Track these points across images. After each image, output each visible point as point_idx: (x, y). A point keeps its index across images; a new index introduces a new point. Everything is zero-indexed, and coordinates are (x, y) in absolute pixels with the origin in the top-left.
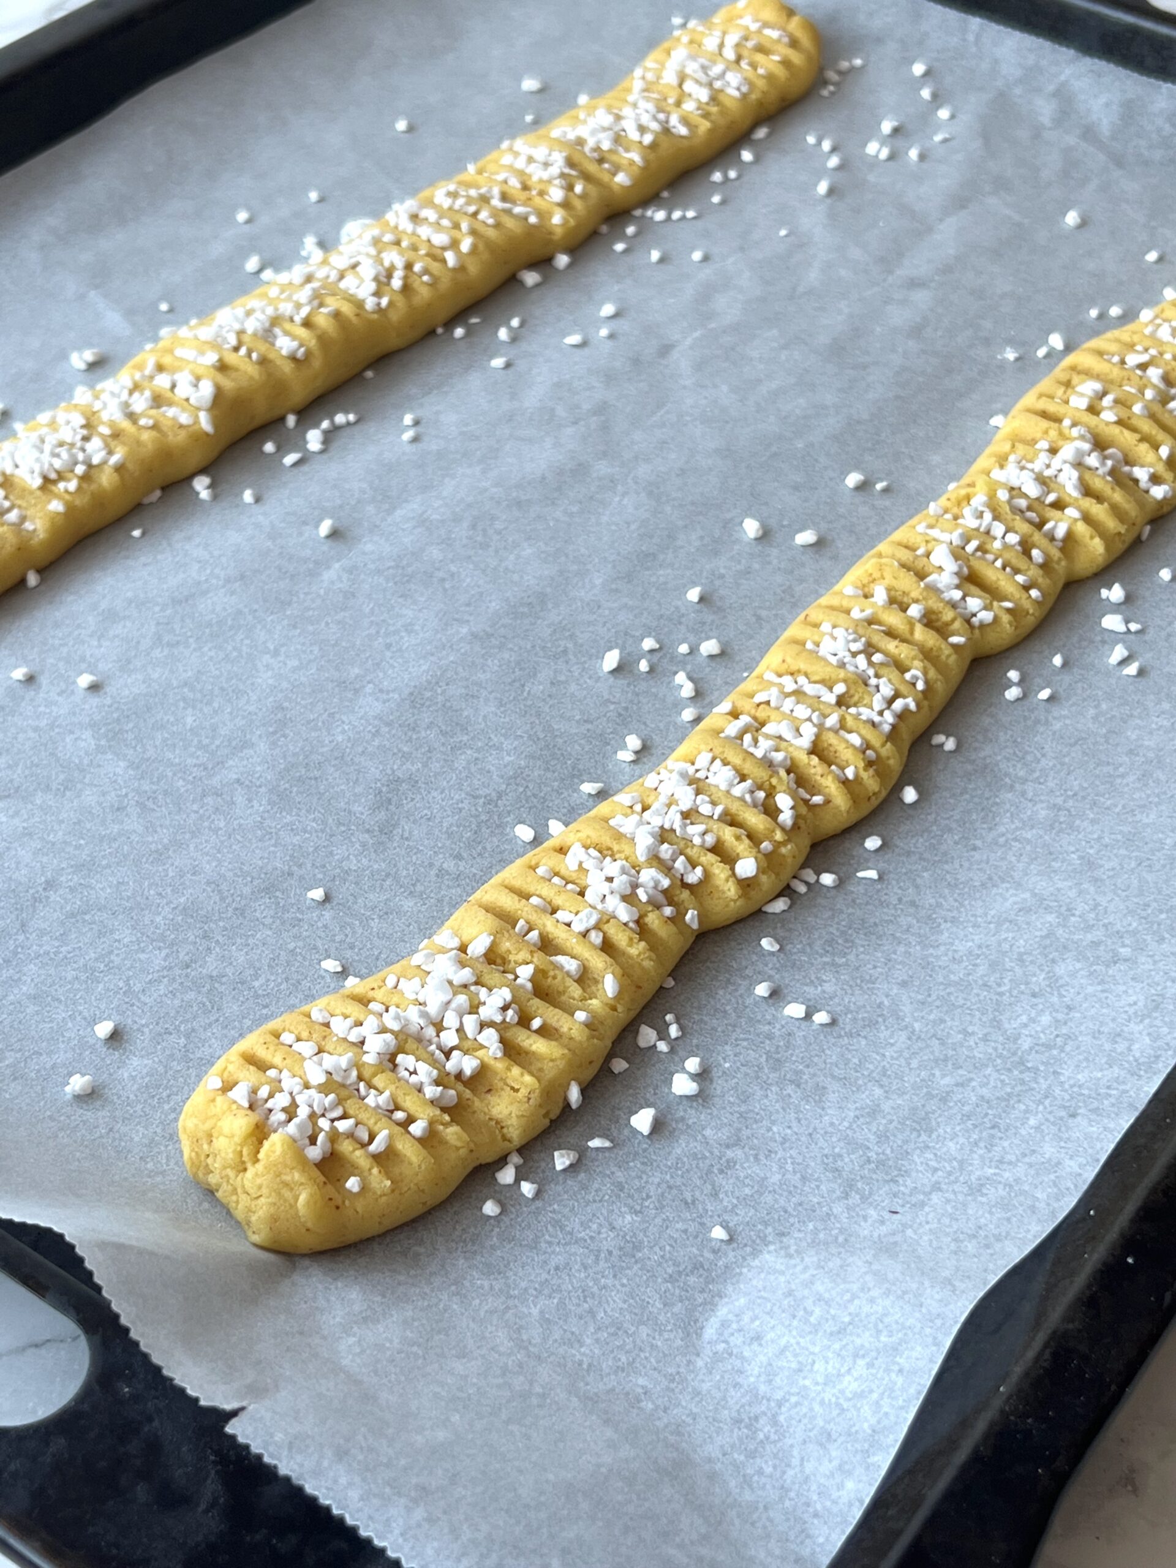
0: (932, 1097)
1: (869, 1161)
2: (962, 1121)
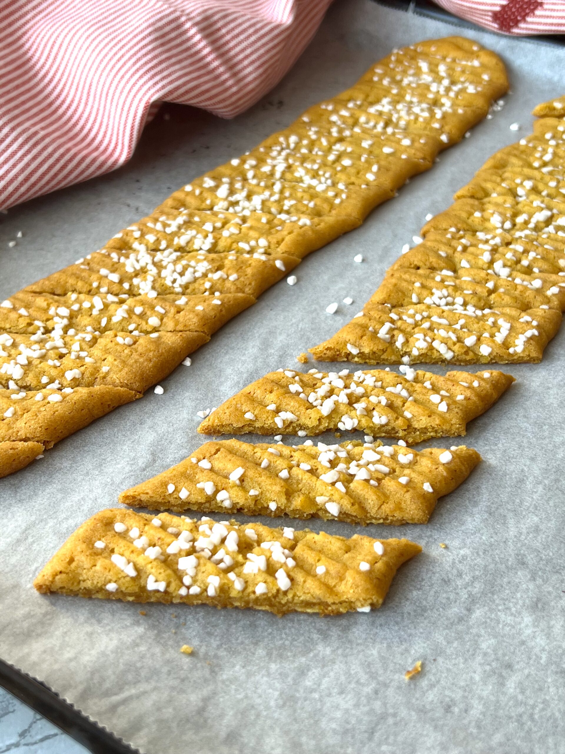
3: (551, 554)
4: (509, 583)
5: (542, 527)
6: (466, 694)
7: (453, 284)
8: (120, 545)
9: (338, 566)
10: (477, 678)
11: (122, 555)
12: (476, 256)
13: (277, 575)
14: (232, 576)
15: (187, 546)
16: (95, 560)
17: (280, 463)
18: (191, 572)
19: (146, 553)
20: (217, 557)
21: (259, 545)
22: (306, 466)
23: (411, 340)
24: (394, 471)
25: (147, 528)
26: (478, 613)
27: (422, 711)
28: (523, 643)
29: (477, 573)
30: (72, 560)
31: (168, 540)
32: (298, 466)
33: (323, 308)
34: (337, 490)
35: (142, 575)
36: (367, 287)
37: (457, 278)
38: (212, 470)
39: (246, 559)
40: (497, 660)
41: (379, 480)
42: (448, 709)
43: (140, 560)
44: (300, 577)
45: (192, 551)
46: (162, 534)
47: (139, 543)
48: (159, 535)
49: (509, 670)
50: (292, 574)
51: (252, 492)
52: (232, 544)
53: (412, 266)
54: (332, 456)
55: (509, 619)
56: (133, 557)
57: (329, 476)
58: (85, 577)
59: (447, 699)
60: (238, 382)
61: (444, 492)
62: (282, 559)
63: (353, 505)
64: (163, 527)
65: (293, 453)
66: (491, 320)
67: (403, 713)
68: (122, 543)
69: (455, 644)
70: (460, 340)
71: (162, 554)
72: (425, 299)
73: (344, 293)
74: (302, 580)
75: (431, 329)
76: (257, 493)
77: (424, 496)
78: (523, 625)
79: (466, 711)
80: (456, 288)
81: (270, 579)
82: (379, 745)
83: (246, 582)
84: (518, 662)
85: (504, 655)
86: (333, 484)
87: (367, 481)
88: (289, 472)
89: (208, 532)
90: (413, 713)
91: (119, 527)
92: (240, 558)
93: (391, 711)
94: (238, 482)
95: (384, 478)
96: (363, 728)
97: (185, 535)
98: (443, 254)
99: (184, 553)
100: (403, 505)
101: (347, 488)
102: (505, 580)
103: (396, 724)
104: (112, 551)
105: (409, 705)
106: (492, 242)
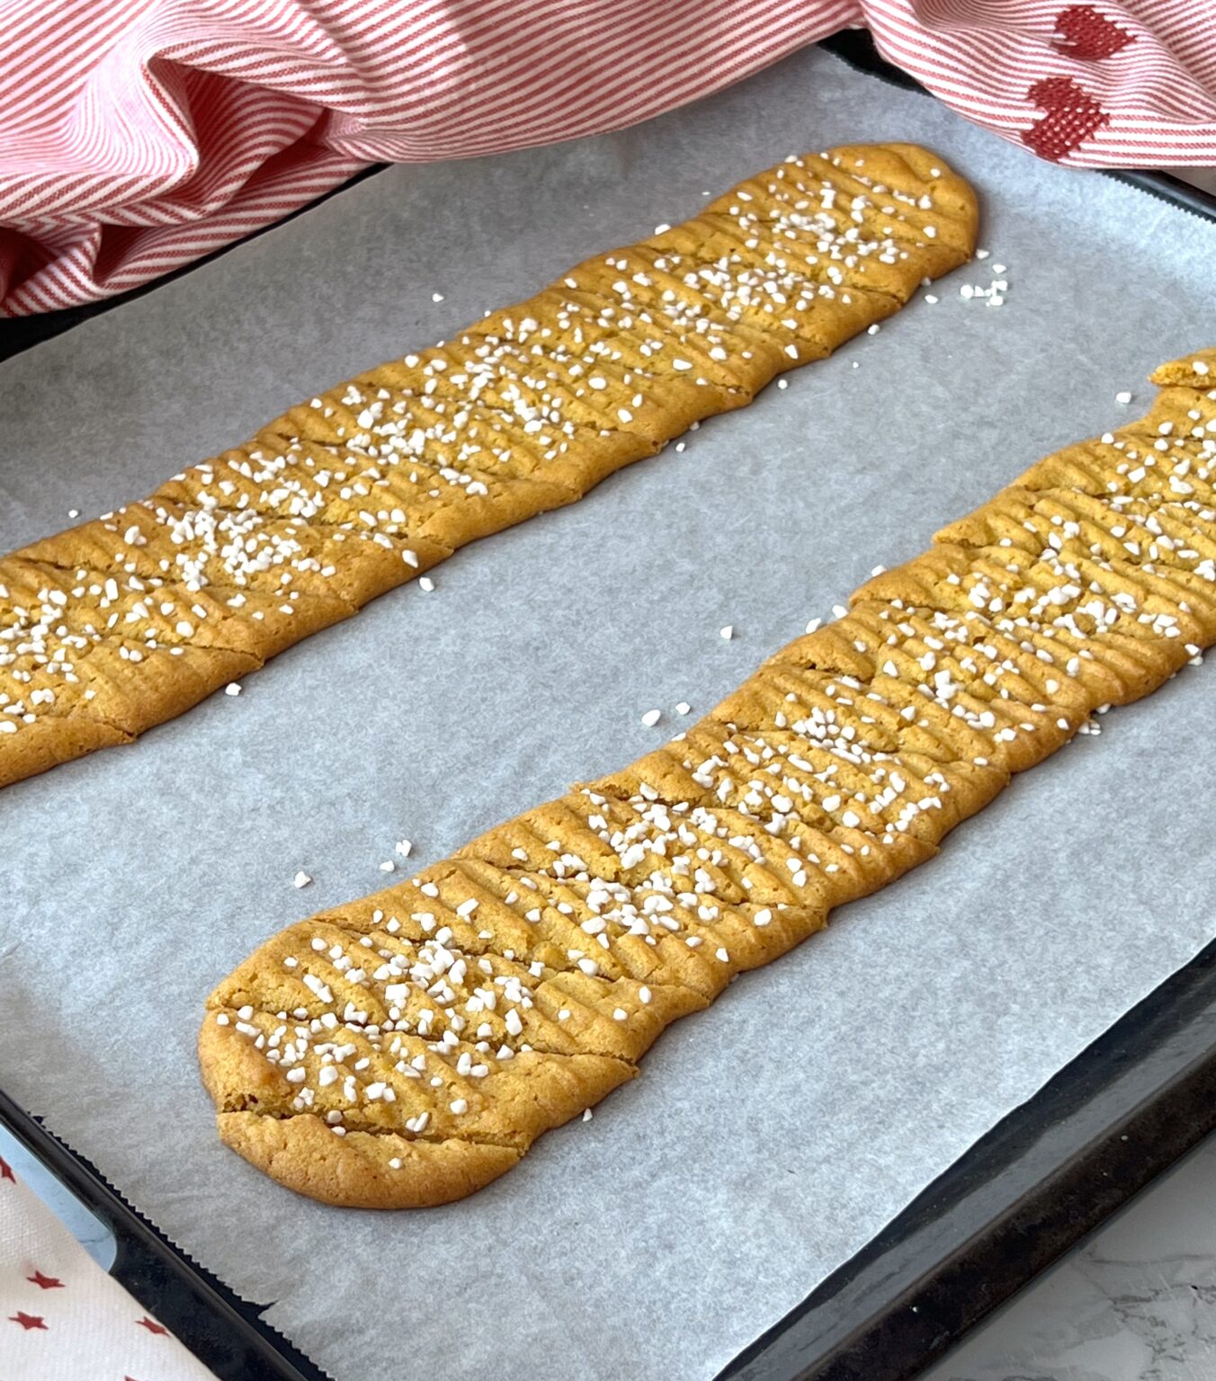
0: (842, 1087)
1: (782, 1128)
2: (858, 1112)
3: (798, 1123)
4: (724, 1151)
5: (805, 1088)
6: (600, 1269)
7: (849, 702)
8: (316, 966)
9: (586, 1012)
10: (623, 1253)
11: (317, 976)
12: (912, 656)
13: (507, 1016)
14: (450, 1012)
15: (397, 972)
16: (283, 979)
17: (533, 900)
18: (400, 1003)
19: (347, 976)
20: (436, 988)
21: (492, 981)
22: (565, 908)
23: (742, 789)
24: (686, 928)
25: (352, 947)
26: (663, 1181)
27: (536, 1279)
28: (701, 1223)
29: (686, 1133)
30: (254, 977)
31: (375, 963)
32: (556, 906)
33: (639, 714)
34: (598, 944)
35: (339, 1002)
36: (725, 687)
37: (862, 693)
38: (437, 899)
39: (473, 994)
40: (658, 1237)
41: (659, 937)
42: (570, 1280)
43: (338, 984)
44: (535, 1021)
45: (406, 978)
46: (370, 956)
47: (339, 965)
48: (365, 957)
49: (667, 1252)
50: (525, 1016)
51: (484, 935)
52: (456, 976)
53: (803, 661)
54: (604, 898)
55: (699, 1194)
56: (330, 980)
57: (592, 925)
58: (269, 998)
59: (574, 1271)
60: (464, 822)
61: (746, 964)
62: (517, 998)
63: (614, 965)
64: (374, 948)
65: (554, 889)
66: (881, 772)
67: (513, 1276)
68: (319, 963)
69: (616, 1213)
70: (816, 799)
71: (366, 980)
72: (795, 722)
73: (681, 692)
74: (538, 1024)
75: (779, 777)
76: (489, 936)
77: (713, 966)
78: (713, 1202)
79: (591, 1287)
80: (850, 711)
81: (496, 1020)
82: (467, 1302)
83: (467, 1022)
84: (683, 1244)
85: (670, 1233)
86: (595, 936)
87: (643, 937)
88: (541, 914)
89: (429, 958)
90: (524, 1278)
91: (318, 944)
92: (464, 992)
93: (499, 1271)
94: (467, 919)
95: (665, 936)
96: (456, 1282)
97: (400, 958)
98: (860, 647)
99: (393, 980)
100: (682, 975)
101: (612, 943)
102: (721, 1147)
103: (497, 1285)
104: (306, 971)
105: (522, 1270)
106: (949, 635)
